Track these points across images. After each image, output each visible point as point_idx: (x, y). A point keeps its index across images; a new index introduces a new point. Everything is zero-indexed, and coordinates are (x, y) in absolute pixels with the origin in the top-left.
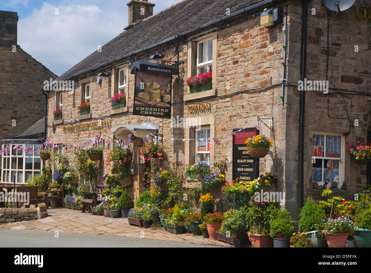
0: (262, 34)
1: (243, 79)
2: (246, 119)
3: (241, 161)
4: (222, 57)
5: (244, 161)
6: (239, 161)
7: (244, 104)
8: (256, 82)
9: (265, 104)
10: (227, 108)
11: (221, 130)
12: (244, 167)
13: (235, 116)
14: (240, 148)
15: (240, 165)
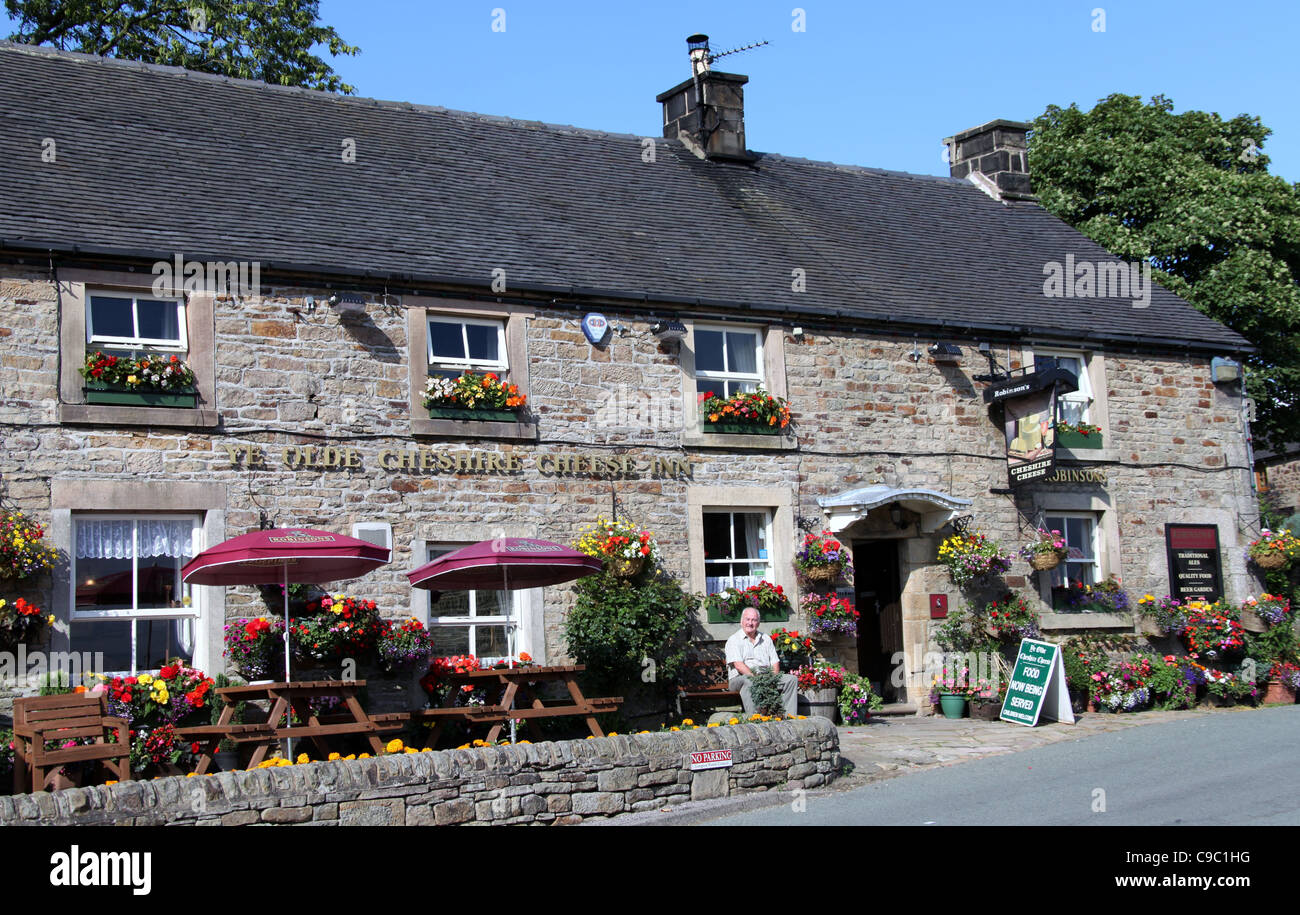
0: (1198, 386)
1: (1172, 445)
2: (1186, 510)
3: (1188, 576)
4: (1114, 398)
5: (1193, 576)
6: (1181, 576)
7: (1180, 485)
8: (1198, 456)
9: (1219, 492)
10: (1142, 488)
11: (1132, 522)
12: (1193, 586)
13: (1163, 502)
14: (1181, 556)
15: (1185, 583)
